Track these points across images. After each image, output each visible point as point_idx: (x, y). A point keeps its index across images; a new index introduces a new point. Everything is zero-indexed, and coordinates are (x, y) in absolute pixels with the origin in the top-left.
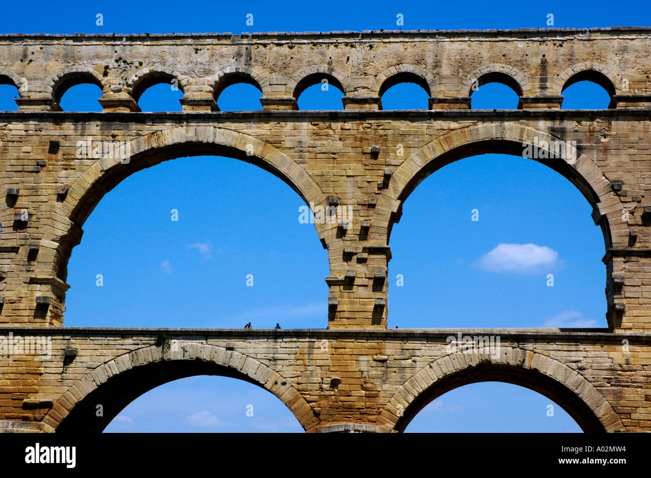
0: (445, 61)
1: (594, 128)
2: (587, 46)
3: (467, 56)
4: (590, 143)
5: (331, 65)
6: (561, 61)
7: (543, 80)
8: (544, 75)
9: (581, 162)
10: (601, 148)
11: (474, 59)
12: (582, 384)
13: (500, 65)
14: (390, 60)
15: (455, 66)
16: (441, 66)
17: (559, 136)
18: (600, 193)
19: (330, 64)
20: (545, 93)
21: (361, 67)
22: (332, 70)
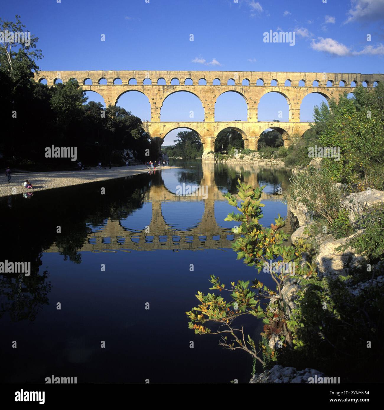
0: (224, 76)
1: (247, 89)
2: (246, 74)
3: (227, 75)
6: (242, 76)
8: (239, 79)
9: (245, 94)
10: (248, 92)
13: (233, 77)
14: (215, 76)
17: (242, 90)
18: (248, 99)
19: (205, 76)
20: (240, 82)
21: (210, 77)
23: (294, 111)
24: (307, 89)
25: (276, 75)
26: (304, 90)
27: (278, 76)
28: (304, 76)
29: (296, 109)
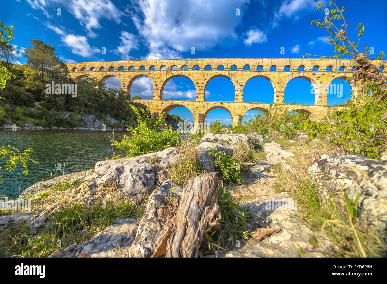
2: (234, 61)
3: (217, 62)
4: (234, 75)
6: (230, 63)
7: (228, 66)
9: (232, 78)
13: (222, 64)
14: (206, 63)
16: (213, 64)
17: (229, 74)
18: (234, 82)
21: (202, 64)
22: (198, 64)
23: (278, 94)
24: (293, 74)
25: (262, 62)
26: (289, 75)
27: (263, 63)
28: (289, 62)
29: (280, 92)
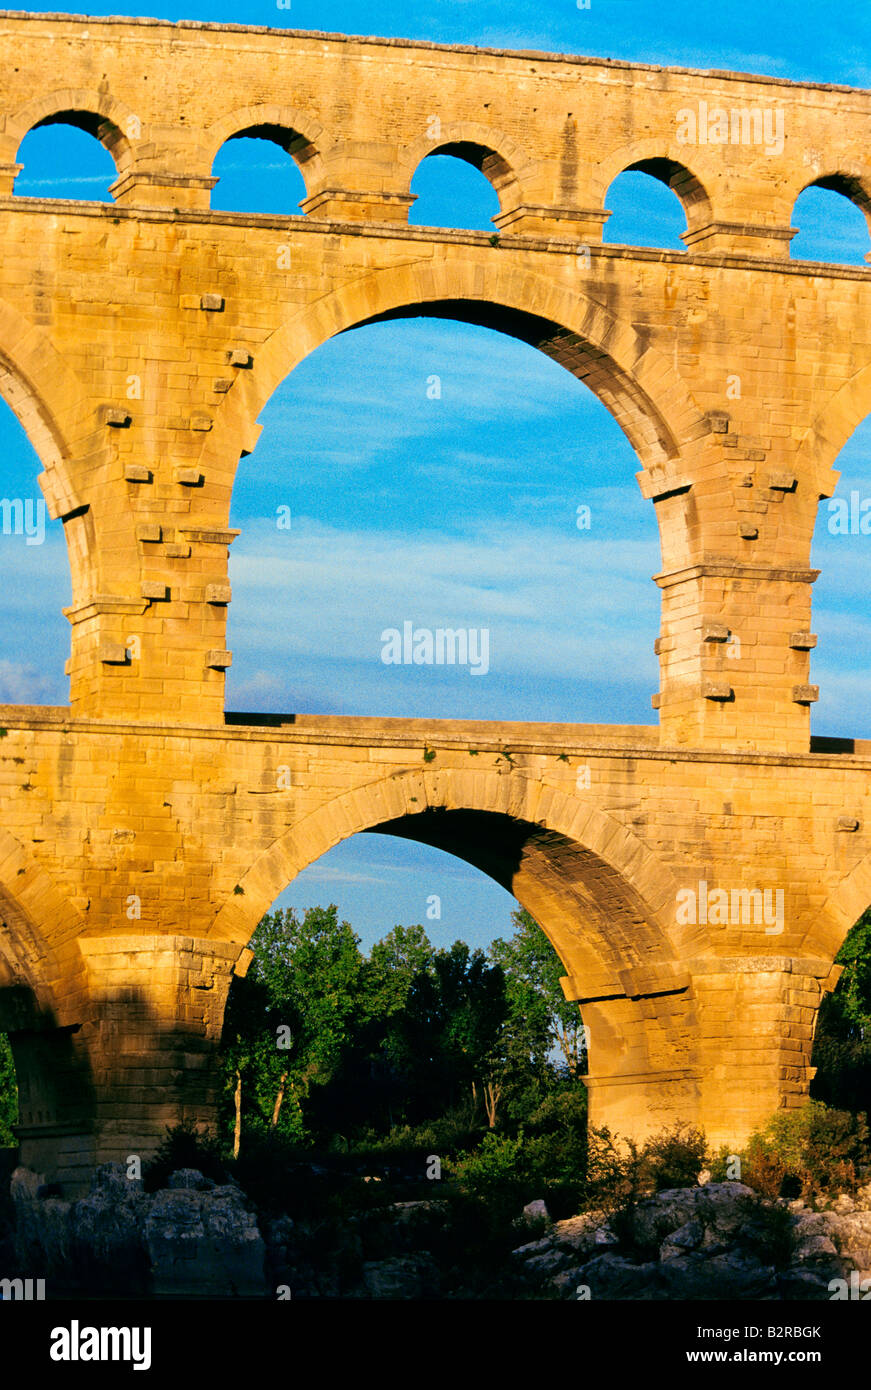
0: (360, 108)
1: (675, 291)
2: (660, 103)
3: (408, 98)
4: (665, 324)
5: (106, 93)
6: (605, 130)
7: (569, 170)
8: (569, 159)
9: (646, 365)
10: (688, 337)
11: (423, 108)
12: (636, 857)
13: (479, 126)
14: (240, 93)
15: (381, 119)
16: (351, 117)
17: (604, 303)
18: (683, 436)
19: (103, 91)
20: (572, 199)
21: (175, 102)
22: (108, 105)
